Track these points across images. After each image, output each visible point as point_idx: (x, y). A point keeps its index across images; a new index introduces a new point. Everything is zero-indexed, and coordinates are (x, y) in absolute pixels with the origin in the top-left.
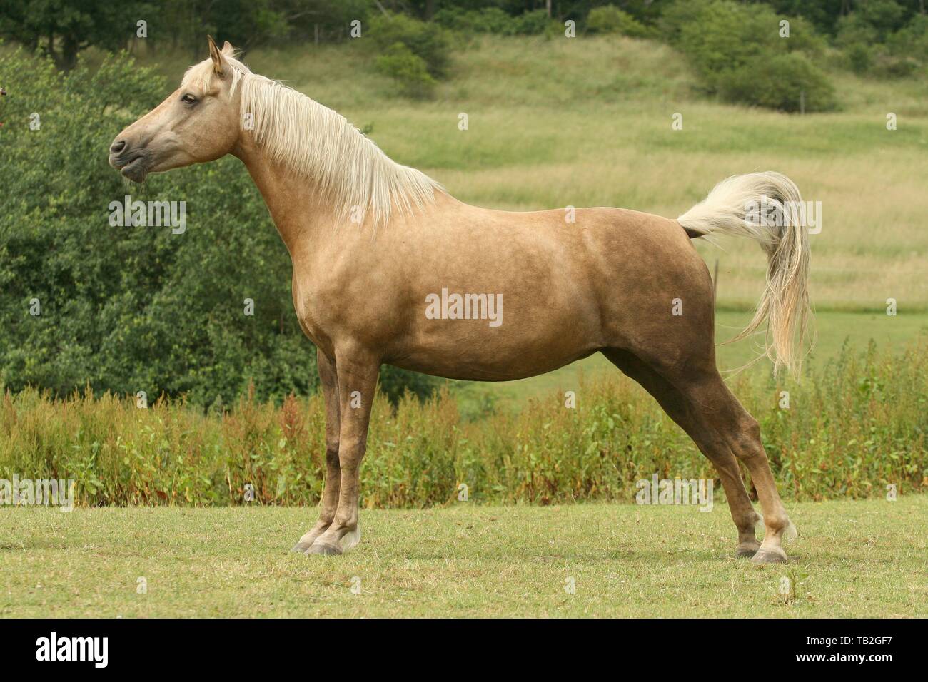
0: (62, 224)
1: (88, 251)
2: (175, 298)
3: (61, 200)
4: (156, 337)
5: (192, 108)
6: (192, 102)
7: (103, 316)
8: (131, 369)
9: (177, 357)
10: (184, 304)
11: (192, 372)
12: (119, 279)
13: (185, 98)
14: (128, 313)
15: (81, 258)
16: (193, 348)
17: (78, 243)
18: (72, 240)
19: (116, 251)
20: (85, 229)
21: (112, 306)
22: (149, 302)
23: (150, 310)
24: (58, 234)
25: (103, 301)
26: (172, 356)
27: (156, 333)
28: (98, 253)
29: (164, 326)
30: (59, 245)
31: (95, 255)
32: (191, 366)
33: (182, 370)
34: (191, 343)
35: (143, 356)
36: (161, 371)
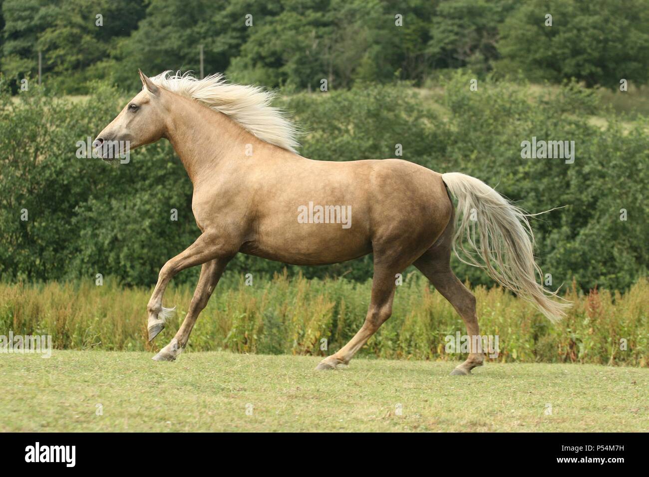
0: (527, 184)
1: (543, 201)
2: (595, 232)
3: (527, 169)
4: (581, 256)
5: (135, 112)
6: (135, 109)
7: (548, 242)
8: (565, 274)
9: (594, 268)
10: (600, 235)
11: (602, 278)
12: (560, 218)
13: (130, 107)
14: (563, 240)
15: (538, 206)
16: (605, 263)
17: (537, 196)
18: (532, 194)
19: (560, 201)
20: (541, 187)
21: (555, 235)
22: (578, 234)
23: (578, 239)
24: (524, 190)
25: (550, 232)
26: (591, 268)
27: (581, 253)
28: (549, 202)
29: (586, 248)
30: (525, 197)
31: (547, 204)
32: (603, 274)
33: (597, 277)
34: (603, 260)
35: (573, 267)
36: (584, 276)
